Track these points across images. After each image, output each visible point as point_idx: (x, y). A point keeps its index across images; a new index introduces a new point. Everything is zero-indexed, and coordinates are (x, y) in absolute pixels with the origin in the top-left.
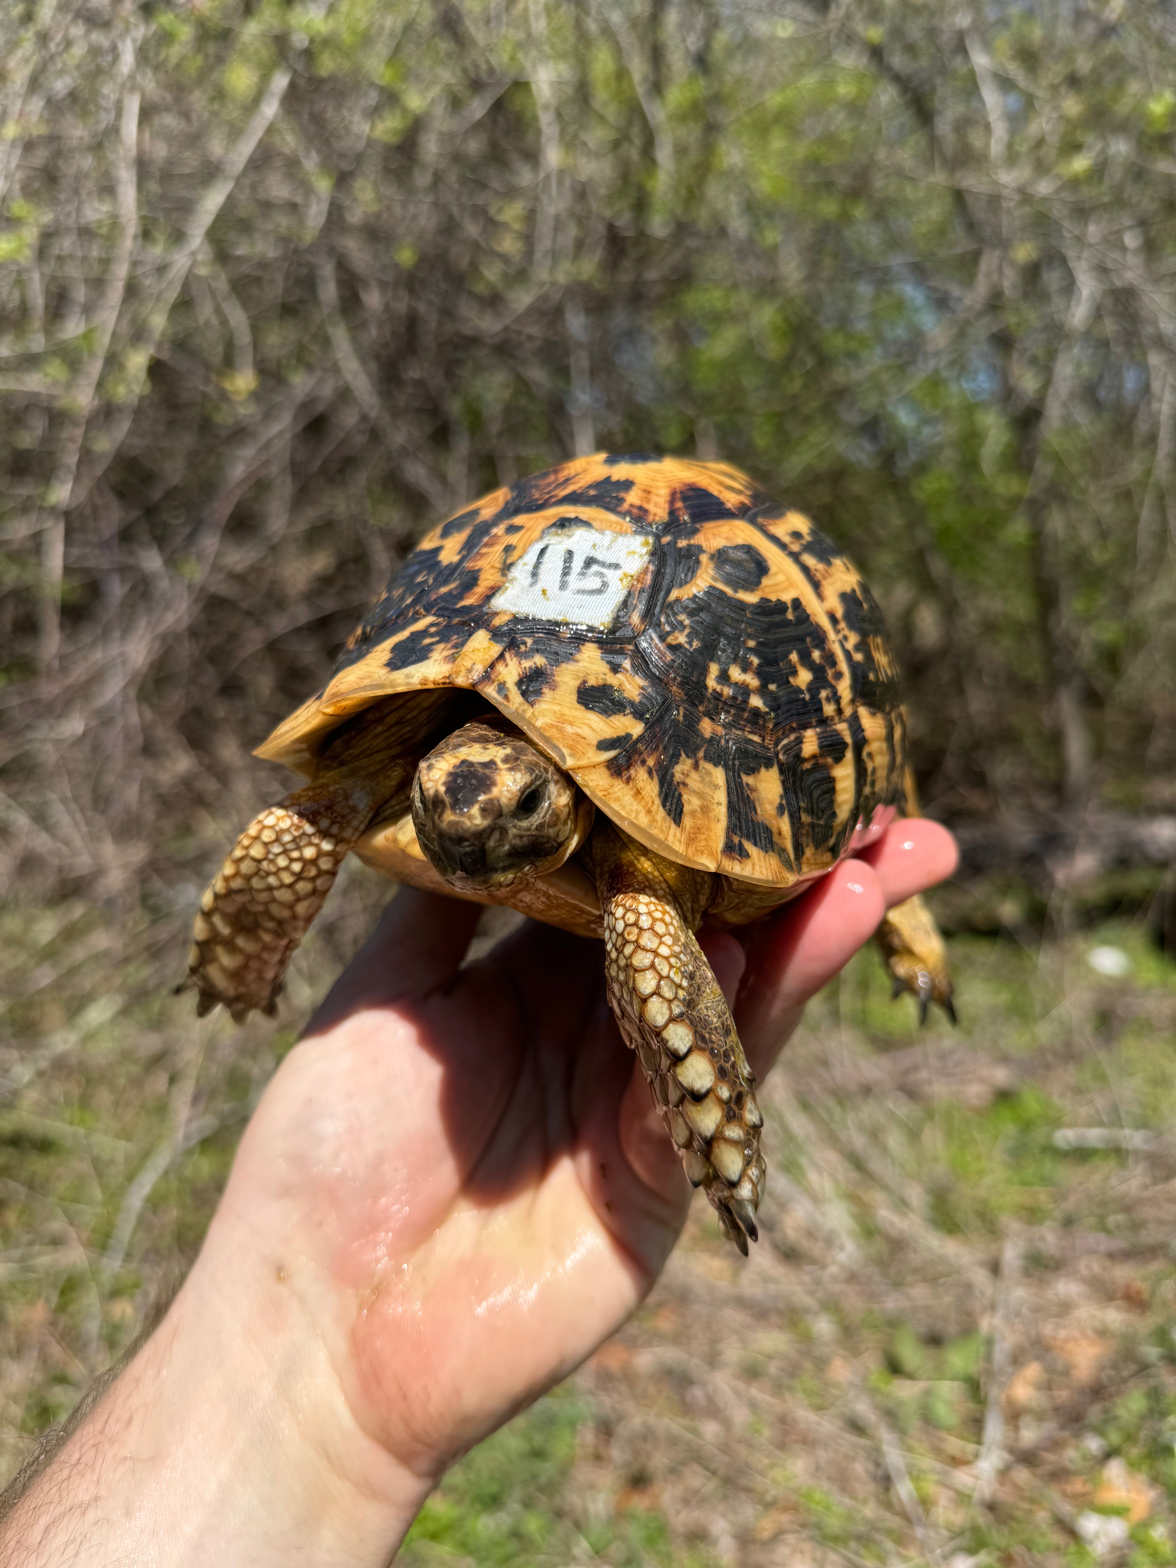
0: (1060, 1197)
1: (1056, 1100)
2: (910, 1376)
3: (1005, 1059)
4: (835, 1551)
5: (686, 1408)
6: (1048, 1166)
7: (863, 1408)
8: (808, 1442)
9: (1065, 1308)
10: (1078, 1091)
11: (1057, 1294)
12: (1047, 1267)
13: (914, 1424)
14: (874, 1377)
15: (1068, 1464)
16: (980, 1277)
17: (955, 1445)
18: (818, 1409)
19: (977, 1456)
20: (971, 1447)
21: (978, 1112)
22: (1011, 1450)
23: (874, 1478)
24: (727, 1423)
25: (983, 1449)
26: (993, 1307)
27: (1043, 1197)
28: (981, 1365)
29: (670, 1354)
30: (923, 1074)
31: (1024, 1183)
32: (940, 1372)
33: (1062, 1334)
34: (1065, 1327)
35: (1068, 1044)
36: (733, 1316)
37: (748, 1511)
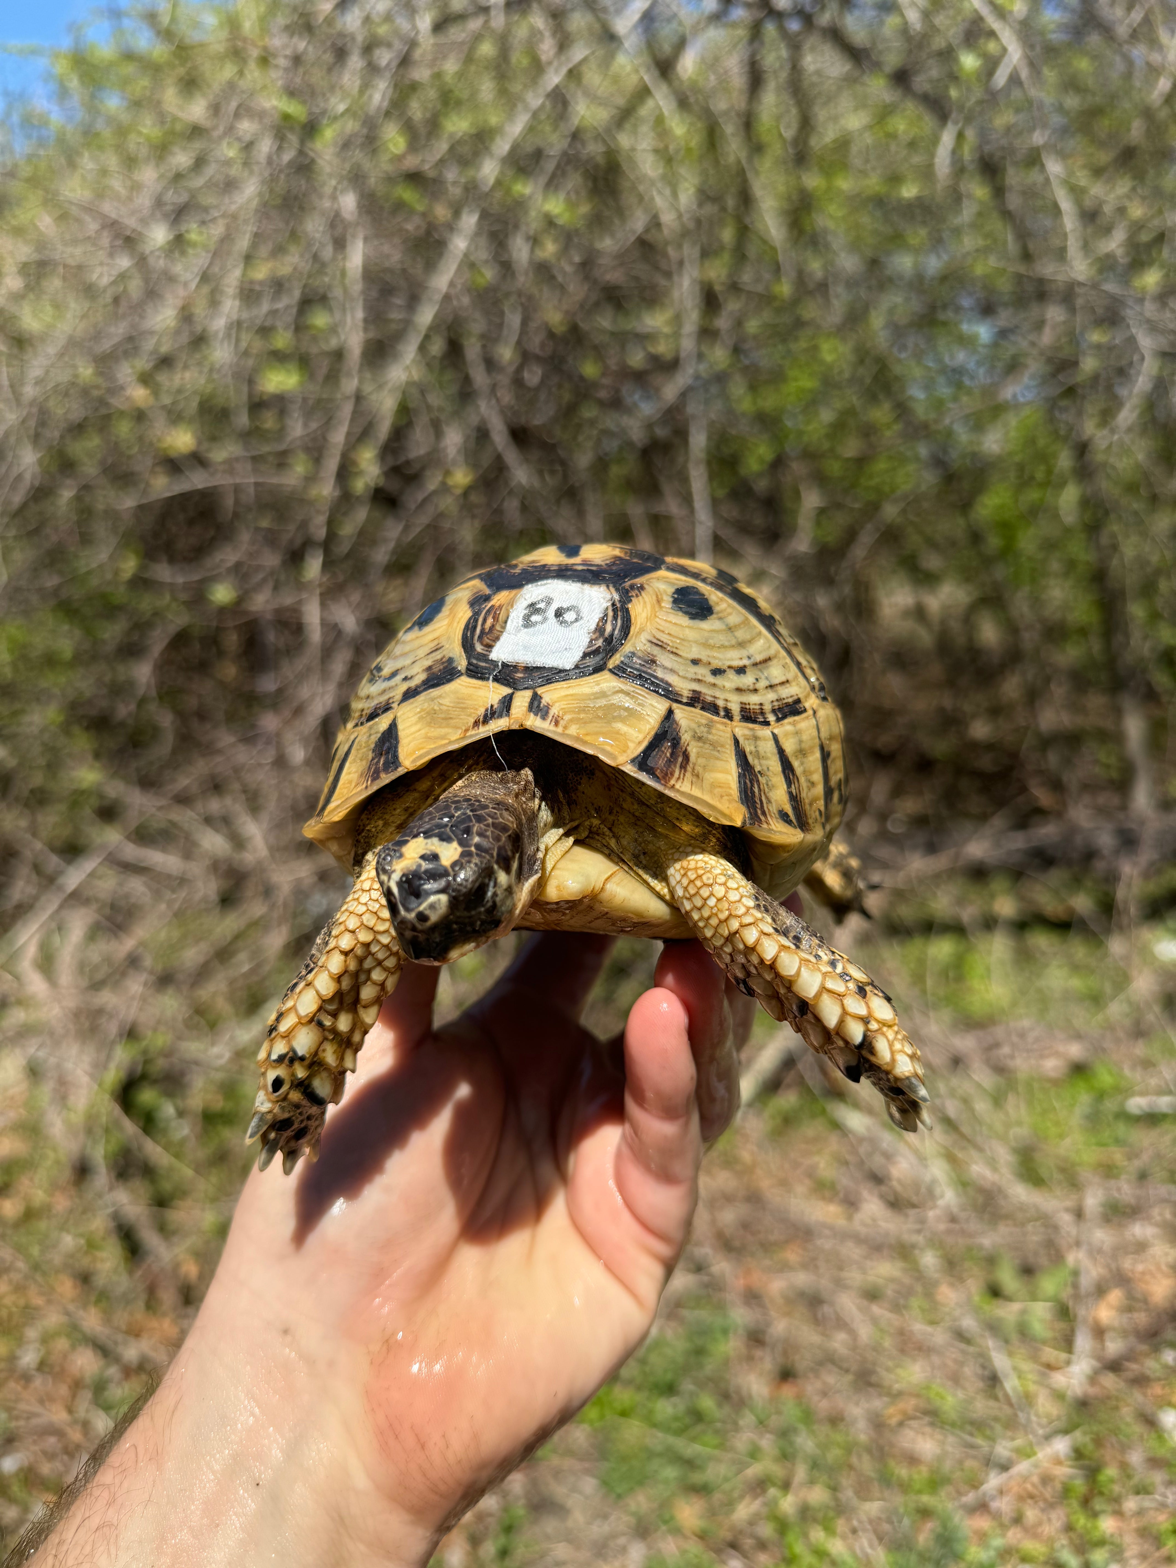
0: (1132, 1155)
1: (1127, 1072)
2: (1009, 1299)
3: (1078, 1036)
4: (953, 1434)
5: (817, 1321)
6: (1121, 1129)
7: (969, 1323)
8: (923, 1349)
9: (1141, 1247)
10: (1147, 1064)
11: (1134, 1236)
12: (1124, 1213)
13: (1014, 1337)
14: (976, 1298)
15: (1148, 1372)
16: (1066, 1220)
17: (1050, 1354)
18: (932, 1323)
19: (1068, 1363)
20: (1063, 1356)
21: (1056, 1083)
22: (1099, 1358)
23: (983, 1378)
24: (853, 1333)
25: (1074, 1358)
26: (1078, 1244)
27: (1118, 1156)
28: (1070, 1290)
29: (802, 1279)
30: (1006, 1050)
31: (1101, 1144)
32: (1034, 1297)
33: (1140, 1267)
34: (1142, 1262)
35: (1137, 1023)
36: (852, 1251)
37: (877, 1403)
